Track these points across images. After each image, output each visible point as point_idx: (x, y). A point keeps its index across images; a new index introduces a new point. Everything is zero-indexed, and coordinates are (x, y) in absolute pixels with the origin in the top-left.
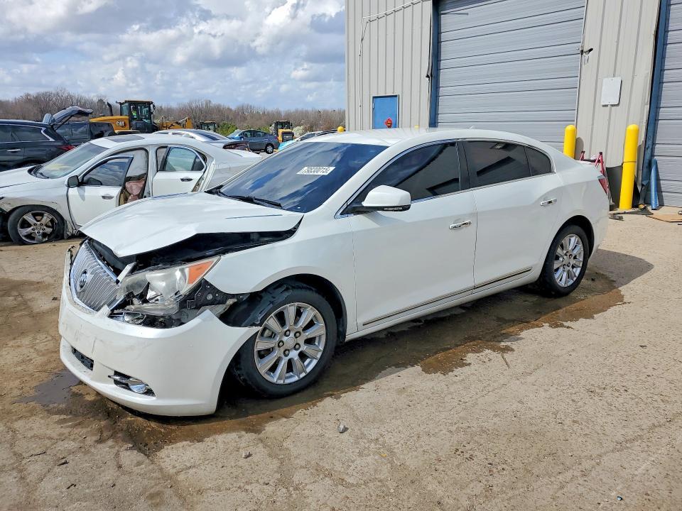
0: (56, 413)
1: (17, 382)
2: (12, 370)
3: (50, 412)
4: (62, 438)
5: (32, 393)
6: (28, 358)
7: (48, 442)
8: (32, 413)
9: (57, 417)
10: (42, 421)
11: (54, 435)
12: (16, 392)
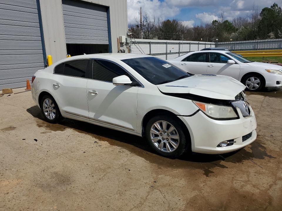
0: (263, 147)
1: (269, 165)
2: (267, 172)
3: (265, 148)
4: (268, 140)
5: (266, 158)
6: (256, 174)
7: (272, 141)
8: (271, 151)
9: (264, 146)
10: (270, 147)
11: (269, 142)
12: (272, 161)
